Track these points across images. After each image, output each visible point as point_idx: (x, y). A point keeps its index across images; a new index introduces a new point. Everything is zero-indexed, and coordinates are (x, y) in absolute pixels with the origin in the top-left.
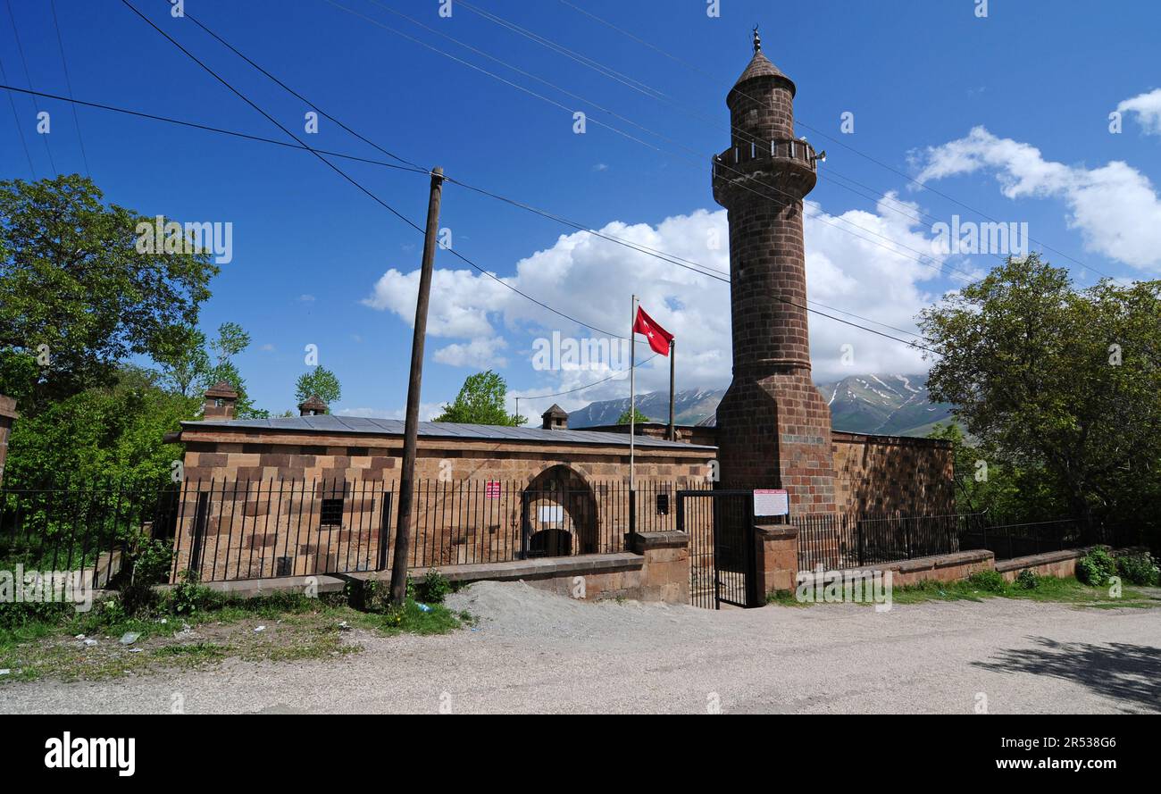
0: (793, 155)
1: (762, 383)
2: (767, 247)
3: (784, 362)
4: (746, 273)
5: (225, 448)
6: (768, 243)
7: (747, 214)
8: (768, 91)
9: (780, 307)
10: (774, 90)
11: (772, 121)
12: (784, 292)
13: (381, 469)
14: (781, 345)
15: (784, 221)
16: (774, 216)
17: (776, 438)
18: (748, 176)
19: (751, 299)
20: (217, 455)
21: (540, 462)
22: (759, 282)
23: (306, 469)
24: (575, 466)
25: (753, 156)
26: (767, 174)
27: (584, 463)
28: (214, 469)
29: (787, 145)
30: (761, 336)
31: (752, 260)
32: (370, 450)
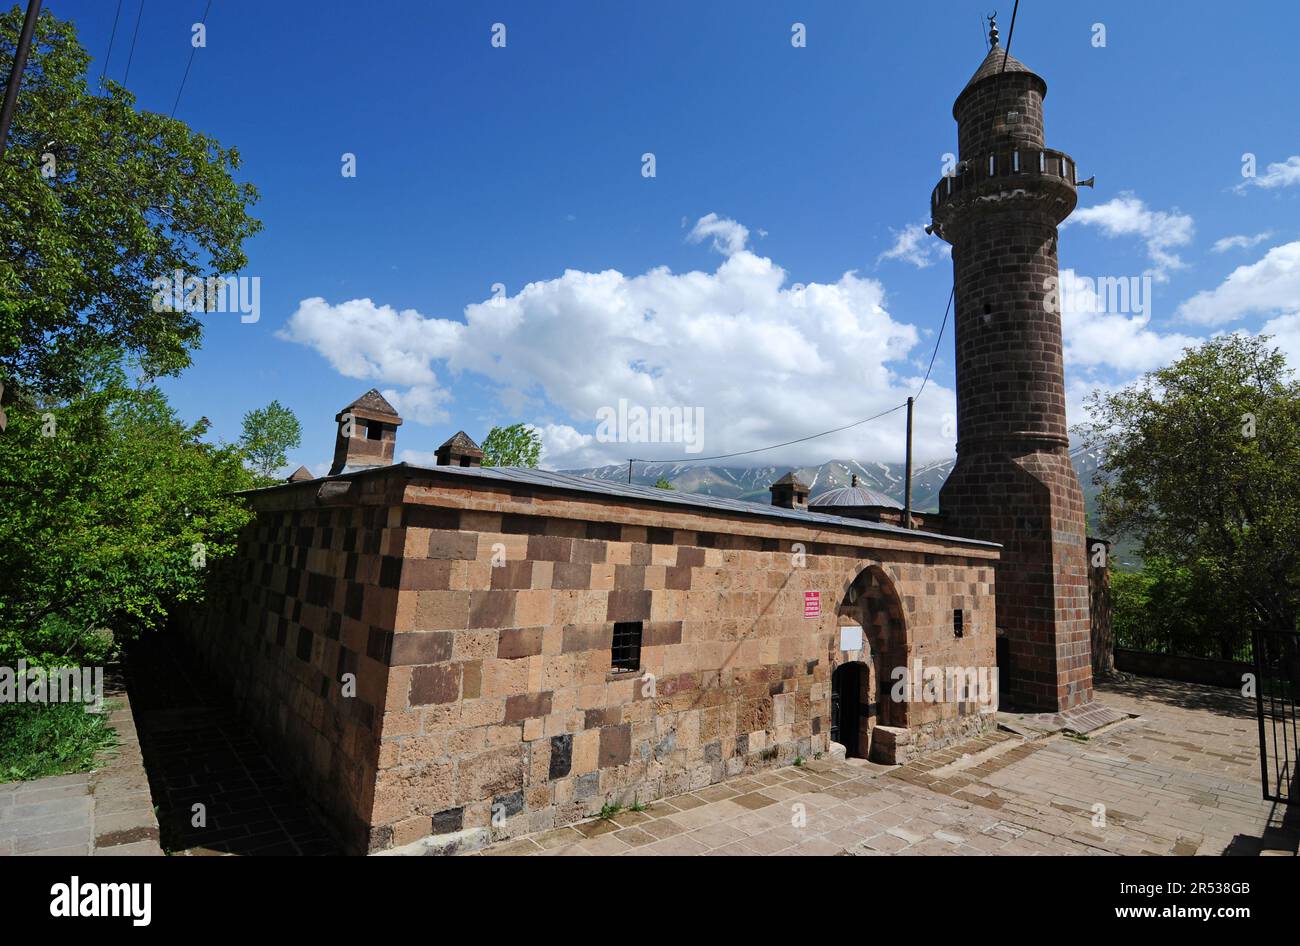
0: (1064, 175)
1: (1021, 462)
2: (1027, 287)
3: (1048, 437)
4: (994, 319)
5: (473, 520)
6: (1027, 283)
7: (997, 243)
8: (1023, 92)
9: (1043, 365)
10: (1030, 92)
11: (1029, 130)
12: (1047, 347)
13: (689, 568)
14: (1043, 414)
15: (1046, 257)
16: (1035, 250)
17: (1048, 535)
18: (1004, 194)
19: (1003, 352)
20: (460, 535)
21: (857, 562)
22: (1016, 332)
23: (594, 566)
24: (886, 567)
25: (1016, 169)
26: (1030, 195)
27: (894, 564)
28: (454, 564)
29: (1058, 161)
30: (1019, 402)
31: (1006, 303)
32: (676, 534)
